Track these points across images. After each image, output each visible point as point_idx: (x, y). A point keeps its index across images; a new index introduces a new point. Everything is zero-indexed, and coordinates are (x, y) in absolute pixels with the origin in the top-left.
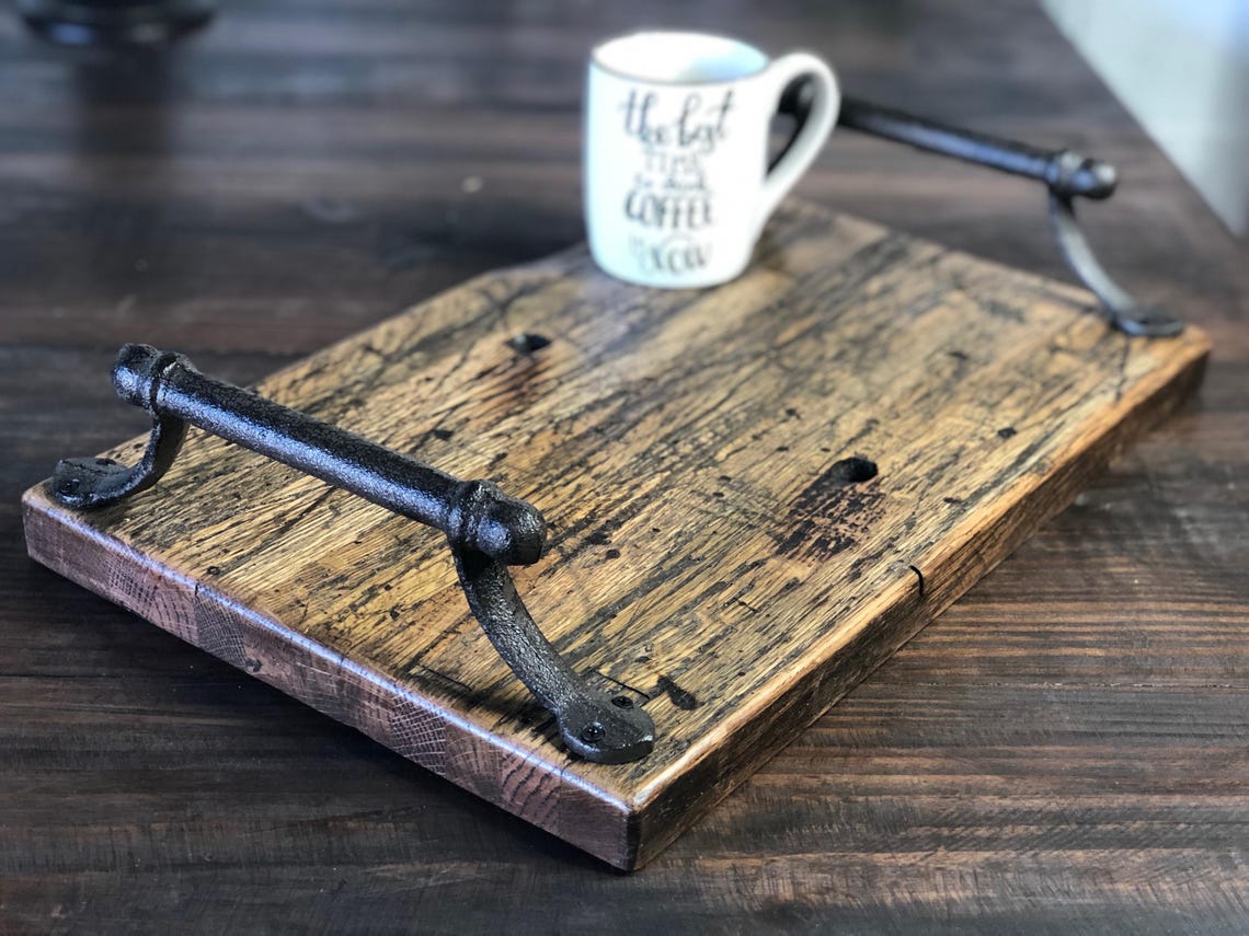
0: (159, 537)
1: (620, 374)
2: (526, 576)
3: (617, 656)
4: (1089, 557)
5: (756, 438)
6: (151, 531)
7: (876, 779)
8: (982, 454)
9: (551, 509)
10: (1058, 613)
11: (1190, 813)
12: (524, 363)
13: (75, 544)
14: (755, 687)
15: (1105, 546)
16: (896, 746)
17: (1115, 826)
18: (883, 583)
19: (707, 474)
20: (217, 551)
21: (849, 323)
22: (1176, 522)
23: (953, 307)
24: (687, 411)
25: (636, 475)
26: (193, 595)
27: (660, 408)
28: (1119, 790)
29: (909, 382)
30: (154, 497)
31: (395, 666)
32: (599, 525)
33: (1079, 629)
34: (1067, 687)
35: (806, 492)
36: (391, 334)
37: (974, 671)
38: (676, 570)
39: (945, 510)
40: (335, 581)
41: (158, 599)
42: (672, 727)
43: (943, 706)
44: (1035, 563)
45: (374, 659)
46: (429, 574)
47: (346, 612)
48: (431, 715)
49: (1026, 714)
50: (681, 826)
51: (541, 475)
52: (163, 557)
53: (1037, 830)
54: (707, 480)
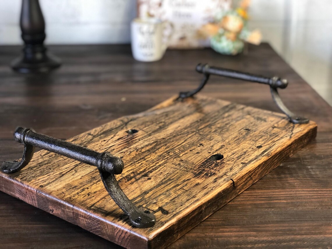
0: (28, 179)
1: (156, 138)
2: (125, 184)
3: (148, 202)
4: (283, 178)
5: (191, 151)
6: (26, 178)
7: (220, 234)
8: (252, 152)
9: (134, 169)
10: (274, 192)
11: (308, 240)
12: (130, 136)
13: (6, 183)
14: (185, 209)
15: (288, 176)
16: (227, 226)
17: (287, 243)
18: (223, 183)
19: (177, 159)
20: (43, 182)
21: (219, 123)
22: (308, 169)
23: (247, 119)
24: (173, 145)
25: (157, 160)
26: (36, 193)
27: (166, 145)
28: (289, 235)
29: (234, 136)
30: (28, 170)
31: (87, 207)
32: (146, 172)
33: (279, 196)
34: (275, 210)
35: (203, 163)
36: (96, 131)
37: (250, 207)
38: (166, 182)
39: (241, 165)
40: (74, 187)
41: (27, 195)
42: (161, 219)
43: (240, 216)
44: (268, 180)
45: (82, 205)
46: (99, 185)
47: (75, 194)
48: (96, 219)
49: (263, 217)
50: (164, 246)
51: (132, 161)
52: (28, 184)
53: (265, 245)
54: (177, 161)
